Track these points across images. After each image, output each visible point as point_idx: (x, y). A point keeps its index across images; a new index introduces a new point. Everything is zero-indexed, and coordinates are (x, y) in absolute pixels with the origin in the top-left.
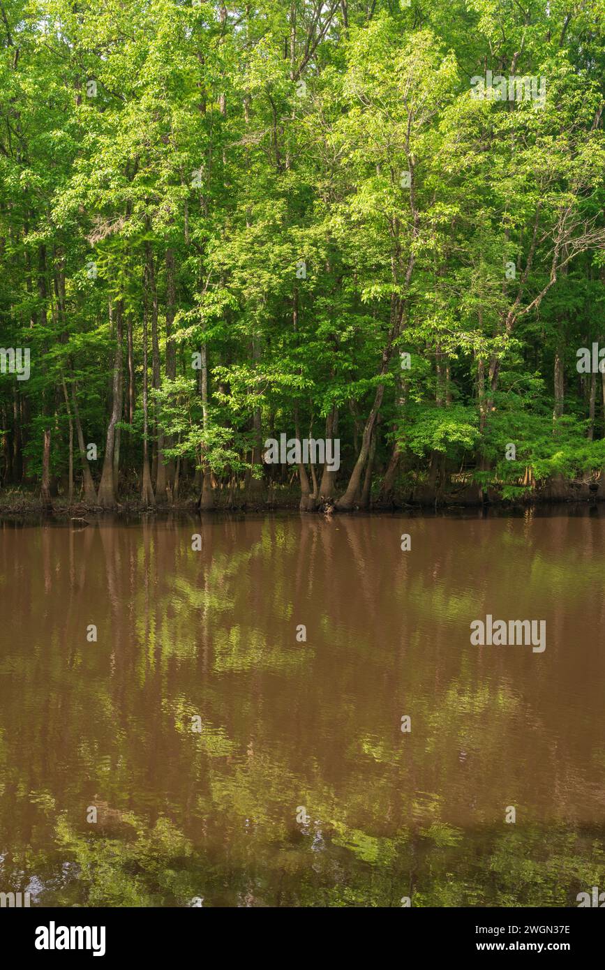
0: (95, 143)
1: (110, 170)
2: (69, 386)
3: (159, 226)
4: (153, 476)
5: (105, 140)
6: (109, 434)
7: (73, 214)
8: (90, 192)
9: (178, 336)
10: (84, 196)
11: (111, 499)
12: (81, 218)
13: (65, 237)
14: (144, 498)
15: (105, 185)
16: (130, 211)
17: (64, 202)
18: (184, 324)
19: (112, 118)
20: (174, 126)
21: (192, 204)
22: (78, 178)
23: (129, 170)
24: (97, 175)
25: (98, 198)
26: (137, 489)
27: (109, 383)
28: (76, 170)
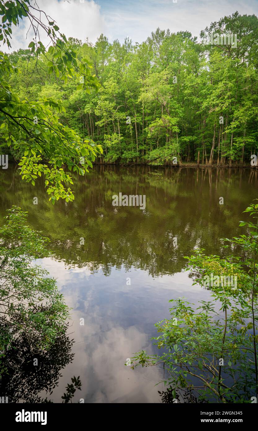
0: (212, 92)
1: (214, 97)
2: (204, 142)
3: (224, 108)
4: (220, 160)
5: (214, 91)
6: (211, 152)
7: (206, 107)
8: (210, 102)
9: (226, 131)
10: (209, 103)
11: (211, 164)
12: (208, 108)
13: (205, 112)
14: (218, 164)
15: (213, 100)
16: (218, 106)
17: (205, 104)
18: (228, 129)
19: (216, 86)
20: (229, 87)
21: (232, 104)
22: (208, 99)
23: (218, 97)
24: (212, 98)
25: (211, 103)
26: (216, 162)
27: (212, 141)
28: (208, 98)
